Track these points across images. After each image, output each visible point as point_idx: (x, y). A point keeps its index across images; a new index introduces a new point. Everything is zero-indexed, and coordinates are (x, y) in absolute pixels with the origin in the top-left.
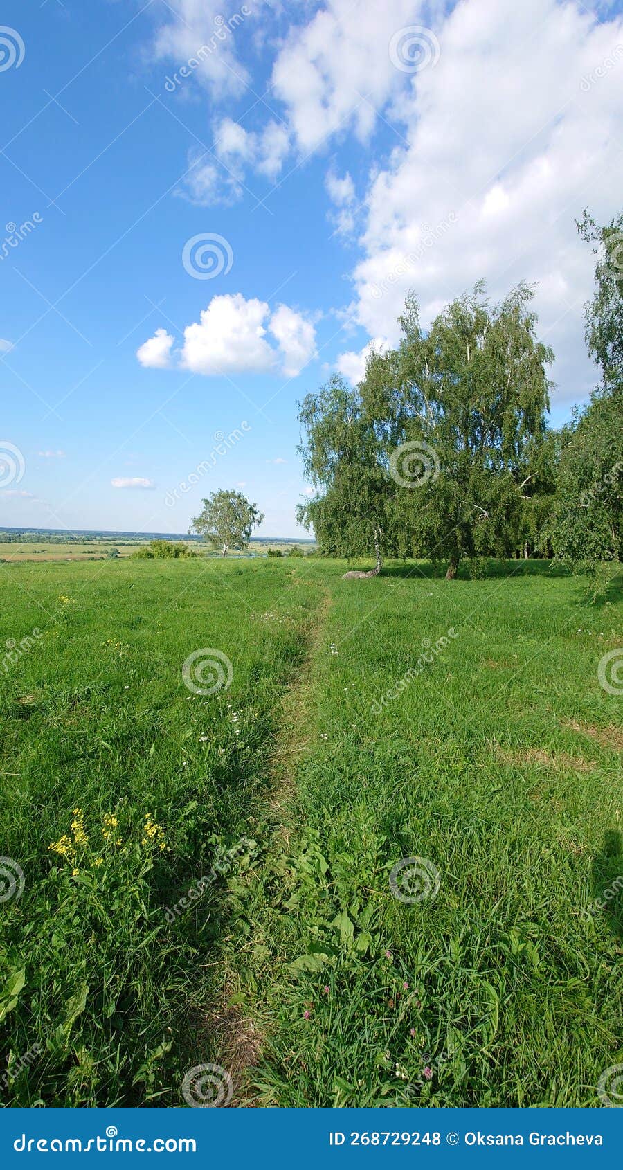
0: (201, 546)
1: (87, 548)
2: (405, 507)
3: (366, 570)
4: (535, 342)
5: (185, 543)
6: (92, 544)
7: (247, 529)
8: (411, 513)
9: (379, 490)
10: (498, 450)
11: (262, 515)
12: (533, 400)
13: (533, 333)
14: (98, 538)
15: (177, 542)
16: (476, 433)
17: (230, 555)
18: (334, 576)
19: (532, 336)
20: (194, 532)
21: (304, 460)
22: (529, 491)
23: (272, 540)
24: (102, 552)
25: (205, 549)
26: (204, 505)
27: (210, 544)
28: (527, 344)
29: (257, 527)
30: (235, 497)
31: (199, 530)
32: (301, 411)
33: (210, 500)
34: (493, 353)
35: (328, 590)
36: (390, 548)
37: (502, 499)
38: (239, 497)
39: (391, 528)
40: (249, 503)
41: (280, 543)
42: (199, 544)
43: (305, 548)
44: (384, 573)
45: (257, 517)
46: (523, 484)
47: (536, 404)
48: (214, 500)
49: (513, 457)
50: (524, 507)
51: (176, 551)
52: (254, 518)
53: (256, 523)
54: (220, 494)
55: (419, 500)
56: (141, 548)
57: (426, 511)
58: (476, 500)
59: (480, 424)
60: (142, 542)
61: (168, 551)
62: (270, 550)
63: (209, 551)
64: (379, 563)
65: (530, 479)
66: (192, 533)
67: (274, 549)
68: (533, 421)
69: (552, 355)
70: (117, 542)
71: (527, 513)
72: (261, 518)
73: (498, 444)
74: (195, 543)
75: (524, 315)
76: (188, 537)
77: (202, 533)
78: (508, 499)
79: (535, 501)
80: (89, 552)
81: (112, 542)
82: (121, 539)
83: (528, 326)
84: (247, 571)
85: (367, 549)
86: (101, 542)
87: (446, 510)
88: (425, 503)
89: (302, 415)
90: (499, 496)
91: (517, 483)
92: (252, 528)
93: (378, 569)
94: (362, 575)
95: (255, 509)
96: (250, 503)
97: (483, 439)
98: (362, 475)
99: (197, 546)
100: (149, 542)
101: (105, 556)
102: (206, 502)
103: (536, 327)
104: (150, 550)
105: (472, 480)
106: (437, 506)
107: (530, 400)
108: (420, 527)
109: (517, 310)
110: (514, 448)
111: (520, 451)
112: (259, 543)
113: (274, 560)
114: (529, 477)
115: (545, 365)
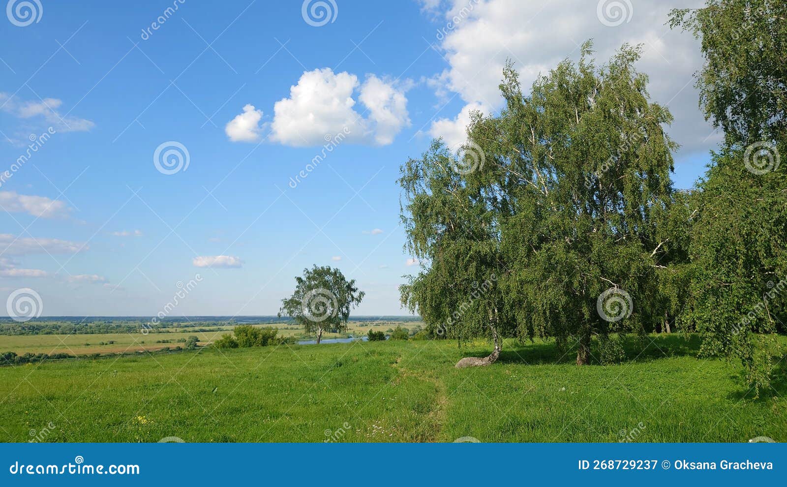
0: (292, 329)
1: (162, 337)
2: (522, 283)
3: (484, 355)
4: (650, 102)
5: (274, 326)
6: (168, 332)
7: (344, 309)
8: (530, 290)
9: (490, 265)
10: (621, 215)
11: (362, 294)
12: (655, 162)
13: (645, 93)
14: (175, 324)
15: (265, 326)
16: (595, 198)
17: (325, 338)
18: (446, 363)
19: (645, 96)
20: (285, 313)
21: (407, 231)
22: (663, 259)
23: (372, 319)
24: (179, 341)
25: (297, 332)
26: (297, 284)
27: (301, 326)
28: (642, 105)
29: (355, 306)
30: (330, 274)
31: (292, 312)
32: (402, 176)
33: (304, 279)
34: (605, 116)
35: (440, 383)
36: (509, 327)
37: (633, 271)
38: (335, 273)
39: (507, 307)
40: (346, 280)
41: (382, 322)
42: (289, 327)
43: (410, 327)
44: (505, 358)
45: (356, 295)
46: (654, 252)
47: (659, 166)
48: (309, 278)
49: (639, 222)
50: (660, 278)
51: (264, 337)
52: (352, 297)
53: (355, 302)
54: (315, 271)
55: (538, 275)
56: (223, 336)
57: (547, 287)
58: (602, 272)
59: (598, 188)
60: (224, 327)
61: (255, 338)
62: (371, 331)
63: (301, 334)
64: (497, 347)
65: (661, 246)
66: (282, 315)
67: (375, 330)
68: (657, 182)
69: (669, 115)
70: (197, 328)
71: (664, 285)
72: (360, 297)
73: (620, 209)
74: (286, 326)
75: (633, 76)
76: (279, 319)
77: (295, 315)
78: (639, 269)
79: (671, 271)
80: (164, 342)
81: (191, 329)
82: (200, 325)
83: (640, 85)
84: (346, 361)
85: (482, 331)
86: (179, 330)
87: (570, 284)
88: (545, 278)
89: (402, 180)
90: (629, 267)
91: (648, 251)
92: (351, 307)
93: (496, 354)
94: (478, 362)
95: (353, 287)
96: (348, 279)
97: (603, 205)
98: (470, 250)
99: (287, 329)
100: (233, 327)
101: (182, 345)
102: (299, 280)
103: (648, 86)
104: (234, 338)
105: (595, 249)
106: (560, 281)
107: (652, 162)
108: (543, 306)
109: (625, 70)
110: (639, 212)
111: (647, 215)
112: (358, 323)
113: (375, 345)
114: (660, 244)
115: (662, 125)
